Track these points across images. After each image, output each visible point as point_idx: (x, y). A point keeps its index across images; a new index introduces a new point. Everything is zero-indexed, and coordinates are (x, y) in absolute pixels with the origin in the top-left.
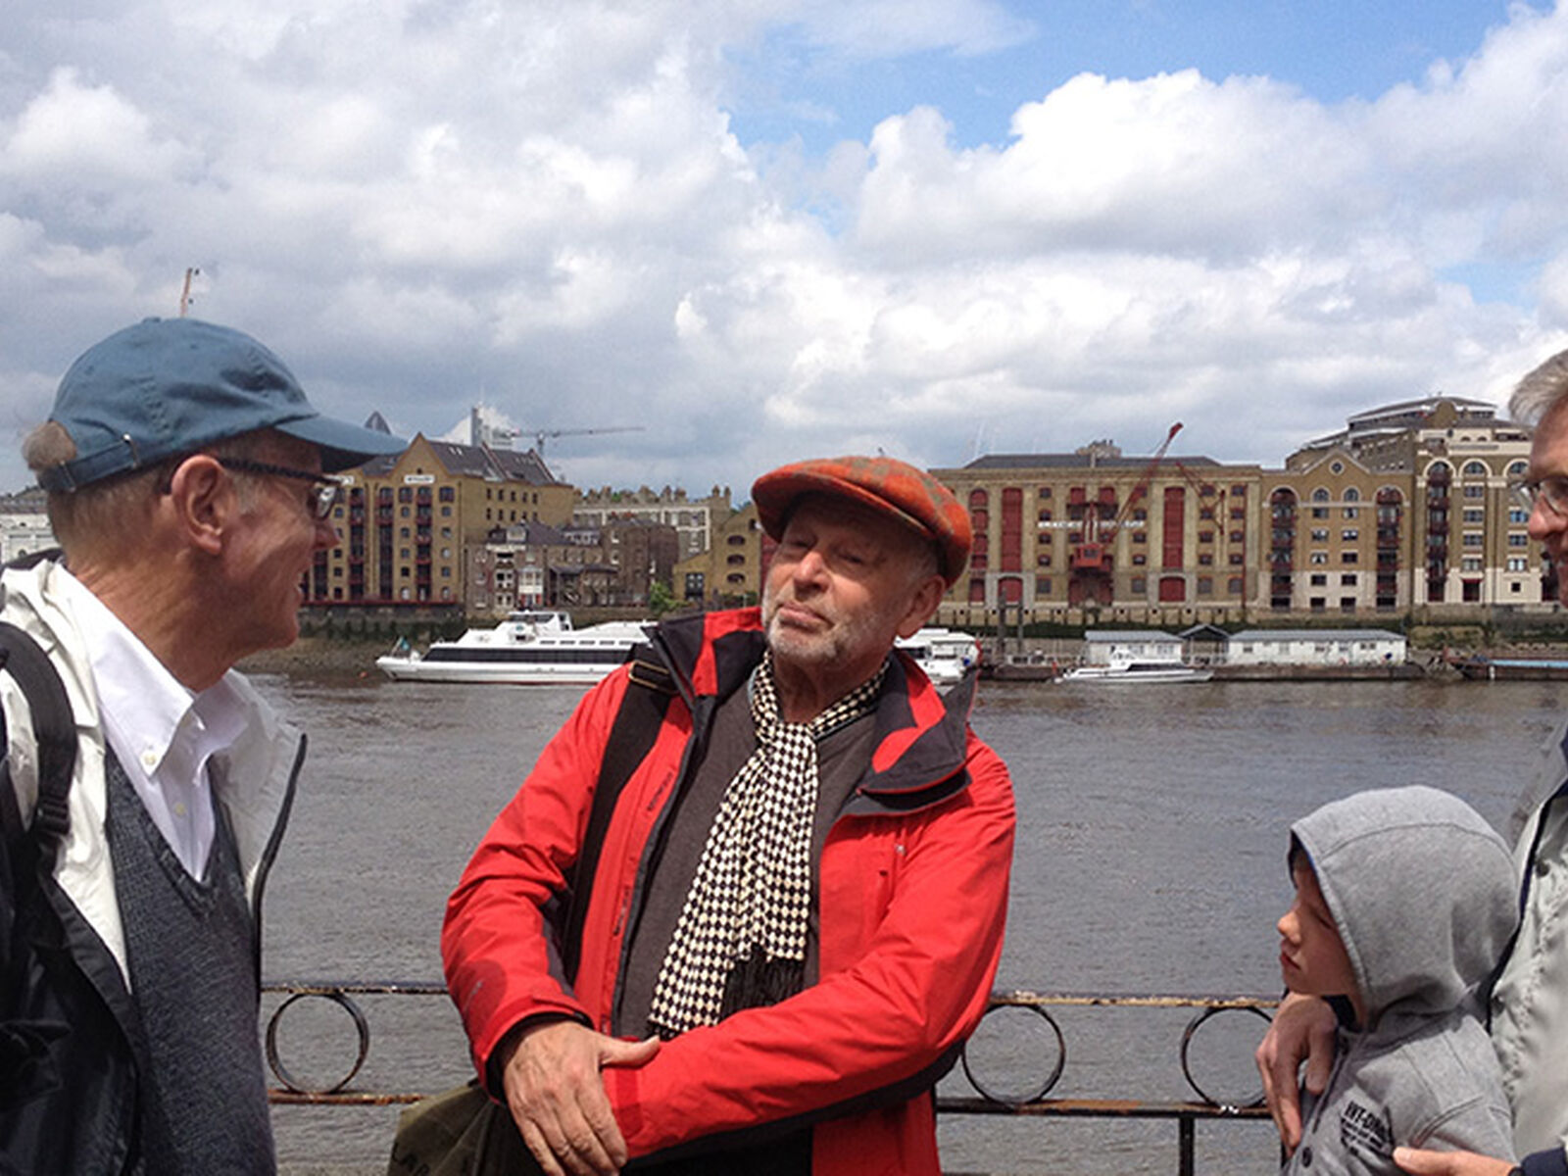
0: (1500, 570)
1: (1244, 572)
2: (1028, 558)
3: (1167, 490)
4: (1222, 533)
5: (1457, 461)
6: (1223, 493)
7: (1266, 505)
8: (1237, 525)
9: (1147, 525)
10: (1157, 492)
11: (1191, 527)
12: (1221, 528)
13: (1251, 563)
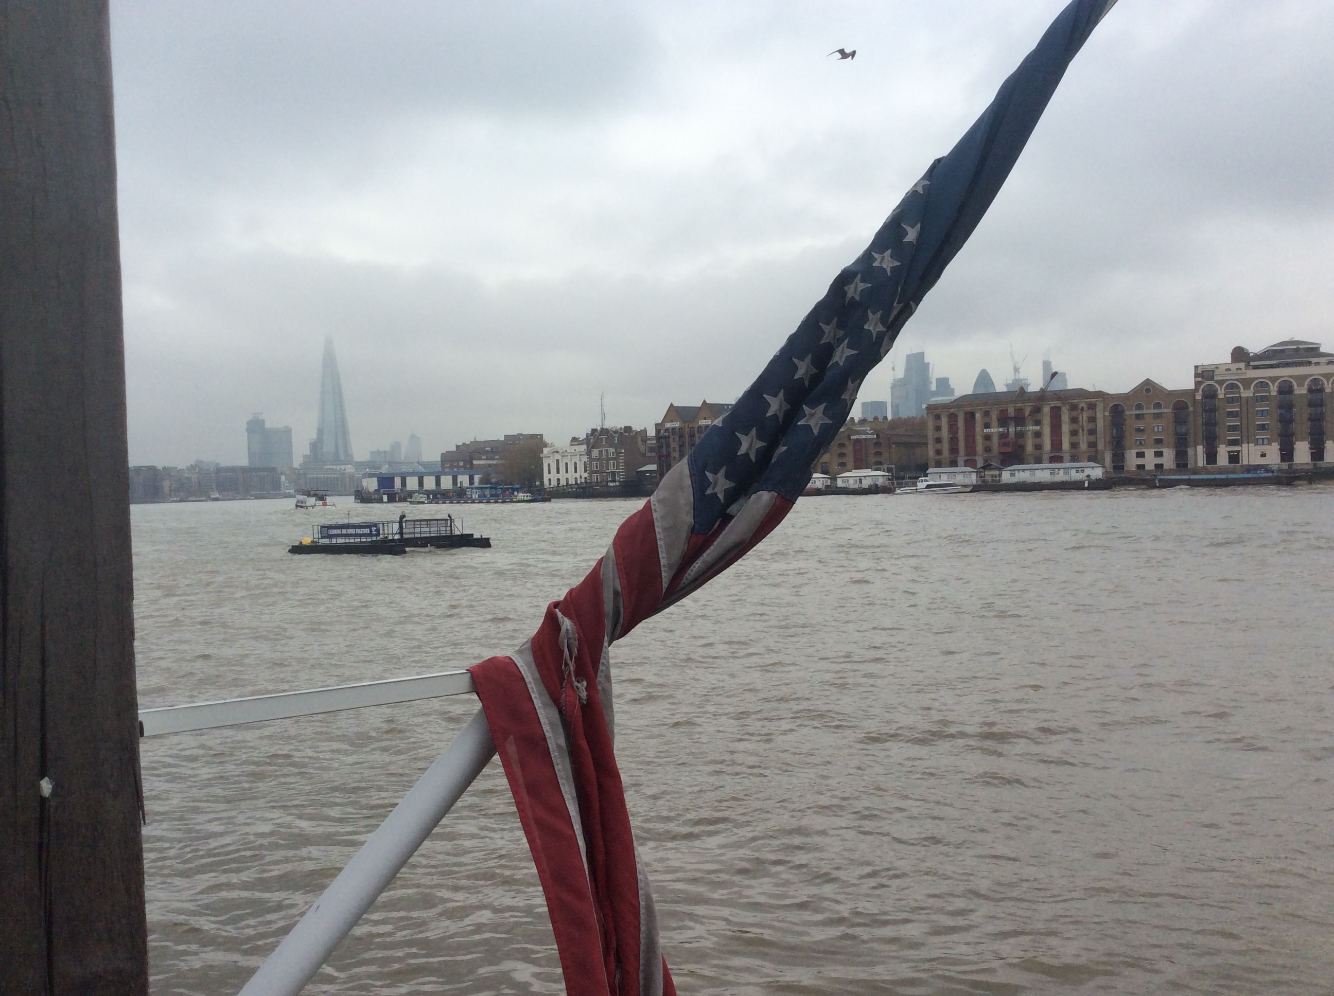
0: (1251, 445)
1: (1096, 452)
2: (980, 447)
3: (1052, 408)
4: (1083, 430)
5: (1221, 383)
6: (1083, 408)
7: (1107, 414)
8: (1091, 426)
9: (1041, 428)
10: (1046, 410)
11: (1066, 428)
12: (1082, 427)
13: (1100, 446)
